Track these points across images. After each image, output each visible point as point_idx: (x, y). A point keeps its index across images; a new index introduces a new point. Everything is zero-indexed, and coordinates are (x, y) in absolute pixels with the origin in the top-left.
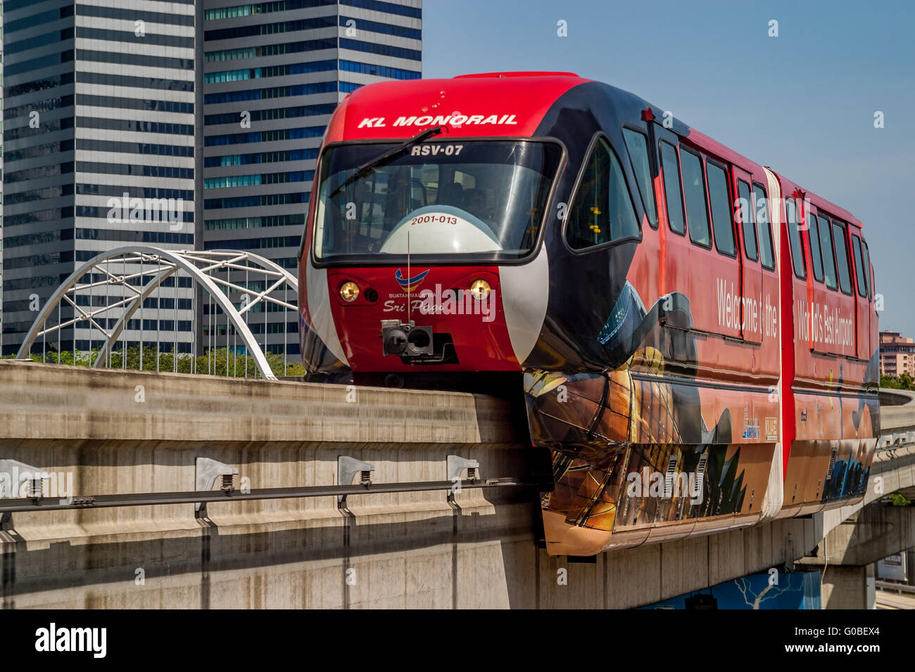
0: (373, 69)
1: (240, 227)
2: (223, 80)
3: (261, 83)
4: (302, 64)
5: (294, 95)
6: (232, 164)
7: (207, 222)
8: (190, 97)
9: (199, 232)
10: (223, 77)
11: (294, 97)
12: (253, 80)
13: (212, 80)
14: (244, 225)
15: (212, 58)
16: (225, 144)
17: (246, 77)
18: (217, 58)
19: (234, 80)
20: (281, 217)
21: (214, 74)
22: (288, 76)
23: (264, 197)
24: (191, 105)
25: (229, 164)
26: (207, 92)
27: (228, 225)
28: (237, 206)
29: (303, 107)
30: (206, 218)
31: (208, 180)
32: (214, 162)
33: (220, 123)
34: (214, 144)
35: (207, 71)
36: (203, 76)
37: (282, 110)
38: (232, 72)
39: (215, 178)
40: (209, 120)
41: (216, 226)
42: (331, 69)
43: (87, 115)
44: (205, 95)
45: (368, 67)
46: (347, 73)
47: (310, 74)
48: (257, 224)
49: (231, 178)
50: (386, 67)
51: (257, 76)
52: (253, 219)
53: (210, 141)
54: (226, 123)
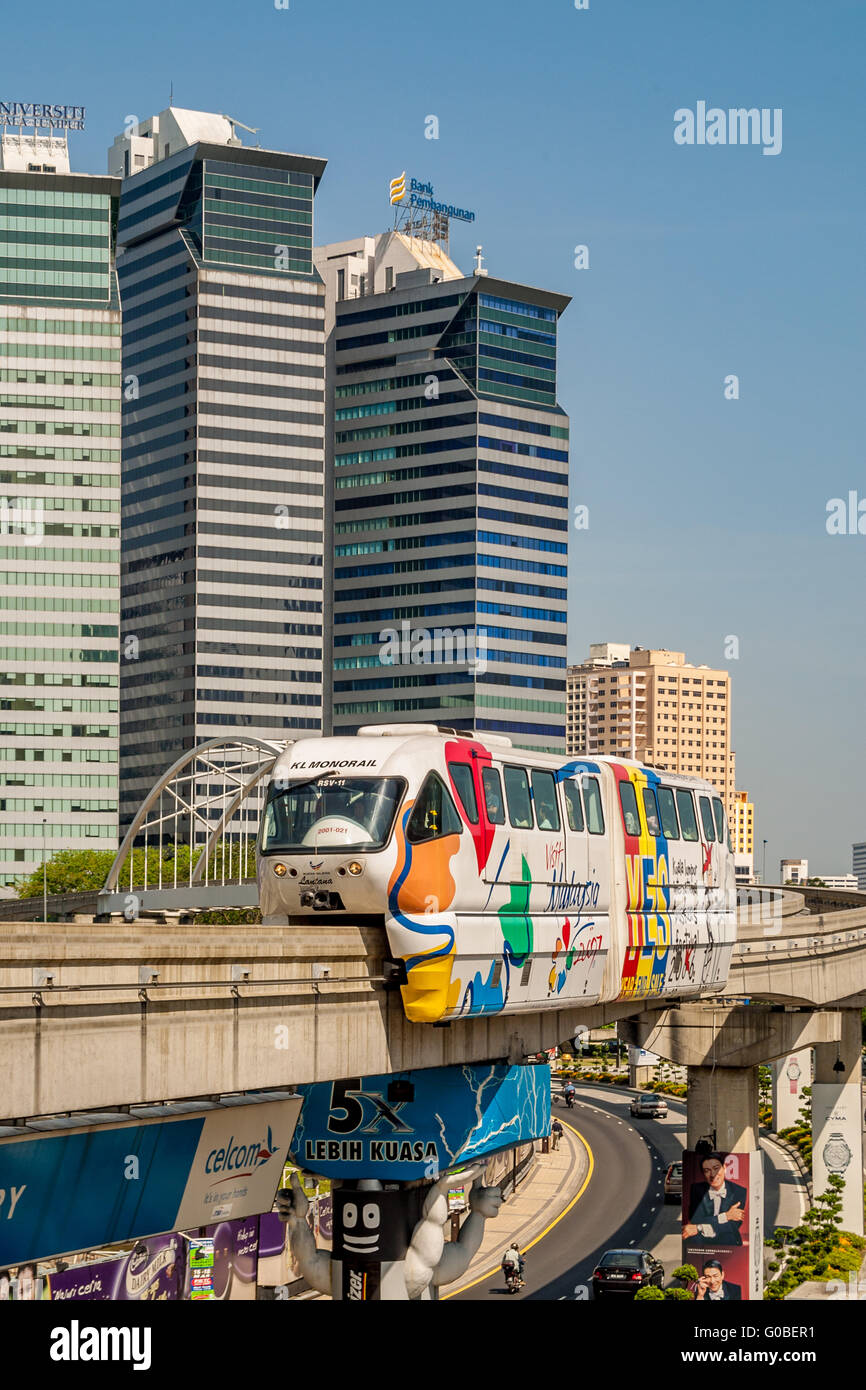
0: (515, 540)
1: (370, 711)
2: (354, 553)
3: (395, 555)
4: (438, 535)
5: (429, 568)
6: (363, 643)
7: (336, 706)
8: (318, 572)
9: (328, 717)
10: (354, 550)
11: (429, 571)
12: (385, 552)
13: (342, 551)
14: (375, 709)
15: (342, 529)
16: (356, 621)
17: (378, 549)
18: (348, 528)
19: (366, 552)
20: (415, 700)
21: (345, 547)
22: (422, 548)
23: (396, 678)
24: (320, 580)
25: (359, 643)
26: (337, 565)
27: (358, 709)
28: (368, 688)
29: (439, 582)
30: (335, 701)
31: (338, 660)
32: (344, 641)
33: (350, 599)
34: (344, 622)
35: (337, 542)
36: (333, 547)
37: (416, 585)
38: (363, 544)
39: (345, 659)
40: (341, 596)
41: (346, 710)
42: (468, 541)
43: (209, 591)
44: (336, 569)
45: (509, 539)
46: (486, 544)
47: (447, 547)
48: (389, 708)
49: (362, 658)
50: (529, 538)
51: (390, 548)
52: (384, 702)
53: (341, 618)
54: (356, 598)
